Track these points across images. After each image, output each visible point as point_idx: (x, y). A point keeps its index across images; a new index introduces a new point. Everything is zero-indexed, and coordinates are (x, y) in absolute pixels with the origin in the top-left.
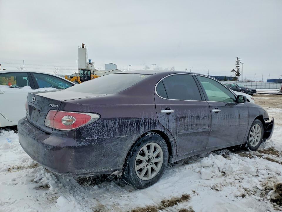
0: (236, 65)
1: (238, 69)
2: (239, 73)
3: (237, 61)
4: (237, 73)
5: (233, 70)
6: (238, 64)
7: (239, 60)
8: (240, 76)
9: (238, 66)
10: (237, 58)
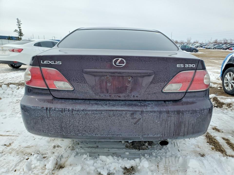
0: (18, 26)
1: (20, 30)
2: (22, 34)
3: (18, 22)
4: (20, 33)
5: (16, 31)
6: (19, 25)
7: (20, 21)
8: (23, 36)
9: (19, 26)
10: (18, 19)
